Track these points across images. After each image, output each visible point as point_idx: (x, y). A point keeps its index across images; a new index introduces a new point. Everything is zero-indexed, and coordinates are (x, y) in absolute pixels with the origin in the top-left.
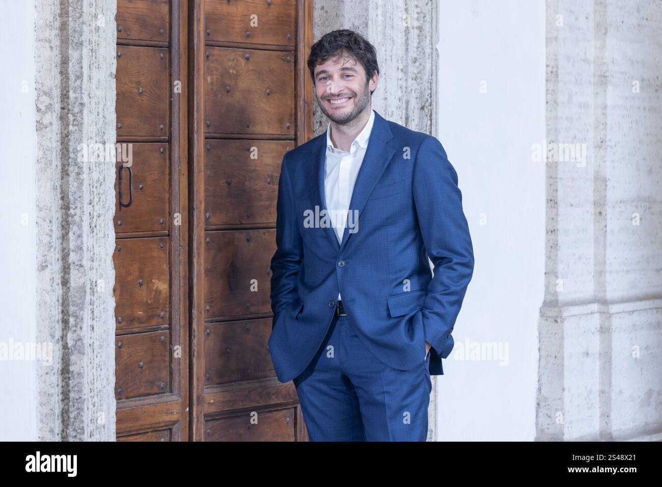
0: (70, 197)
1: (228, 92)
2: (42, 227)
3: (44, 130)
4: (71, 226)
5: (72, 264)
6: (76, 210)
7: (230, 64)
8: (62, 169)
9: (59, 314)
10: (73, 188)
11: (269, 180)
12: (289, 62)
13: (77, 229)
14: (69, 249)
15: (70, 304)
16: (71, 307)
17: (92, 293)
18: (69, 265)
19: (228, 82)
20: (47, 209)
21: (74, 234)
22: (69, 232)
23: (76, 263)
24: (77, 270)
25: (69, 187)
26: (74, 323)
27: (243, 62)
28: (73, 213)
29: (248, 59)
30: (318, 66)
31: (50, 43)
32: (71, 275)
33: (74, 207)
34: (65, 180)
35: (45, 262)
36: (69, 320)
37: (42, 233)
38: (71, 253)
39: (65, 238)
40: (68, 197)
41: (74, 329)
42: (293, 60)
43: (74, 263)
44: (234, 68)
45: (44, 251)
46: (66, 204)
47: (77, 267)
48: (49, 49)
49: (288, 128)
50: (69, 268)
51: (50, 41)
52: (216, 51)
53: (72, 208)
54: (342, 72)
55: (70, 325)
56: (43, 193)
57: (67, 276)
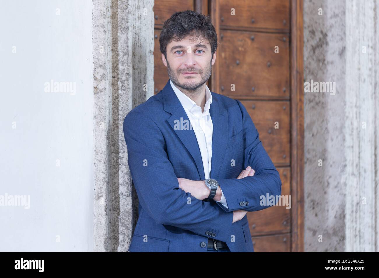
0: (119, 144)
1: (238, 64)
2: (98, 167)
3: (100, 94)
4: (120, 166)
5: (121, 195)
6: (123, 154)
7: (239, 43)
8: (114, 123)
9: (111, 233)
10: (121, 137)
11: (270, 131)
12: (284, 41)
13: (125, 168)
14: (119, 183)
15: (120, 224)
16: (120, 227)
17: (136, 217)
18: (119, 195)
19: (237, 57)
20: (102, 153)
21: (122, 172)
22: (118, 171)
23: (124, 194)
24: (125, 199)
25: (118, 137)
26: (122, 239)
27: (249, 42)
28: (122, 156)
29: (253, 40)
31: (104, 28)
32: (120, 203)
33: (122, 152)
34: (116, 131)
35: (101, 193)
36: (119, 237)
37: (99, 171)
38: (120, 186)
39: (116, 175)
40: (118, 144)
41: (122, 243)
42: (288, 40)
43: (122, 194)
44: (242, 47)
45: (100, 185)
46: (116, 149)
47: (125, 197)
48: (103, 33)
49: (285, 91)
50: (119, 198)
51: (104, 27)
52: (229, 34)
53: (121, 152)
55: (120, 241)
56: (99, 141)
57: (118, 204)
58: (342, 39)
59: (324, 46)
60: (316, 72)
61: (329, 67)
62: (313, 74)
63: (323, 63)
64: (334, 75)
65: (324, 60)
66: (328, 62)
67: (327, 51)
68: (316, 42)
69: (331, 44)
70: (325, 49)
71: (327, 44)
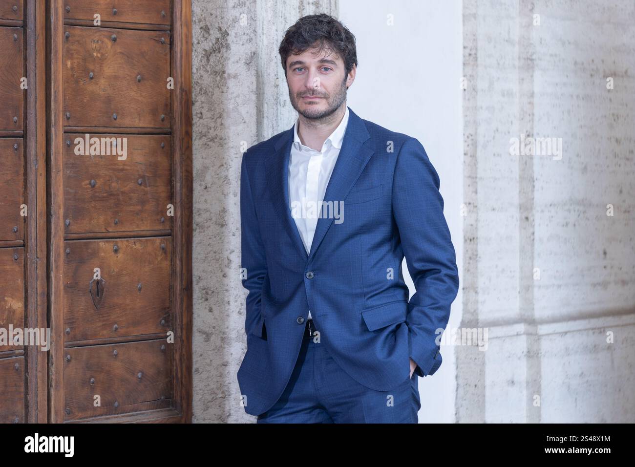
1: (92, 78)
7: (94, 45)
11: (140, 181)
12: (163, 43)
19: (91, 67)
27: (109, 44)
29: (115, 40)
30: (292, 55)
42: (168, 41)
44: (98, 51)
49: (163, 120)
52: (78, 31)
54: (319, 64)
58: (250, 40)
59: (223, 50)
60: (211, 90)
61: (231, 83)
62: (206, 93)
63: (222, 77)
64: (238, 96)
65: (224, 72)
66: (229, 75)
67: (227, 59)
68: (211, 44)
69: (233, 47)
70: (225, 55)
71: (228, 47)
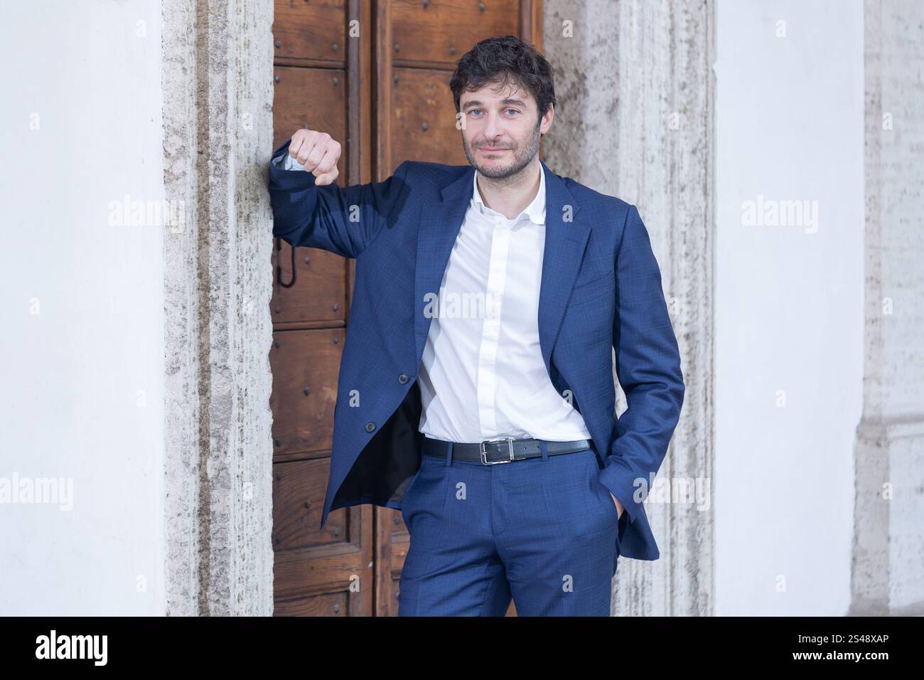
0: (210, 273)
1: (425, 130)
2: (173, 315)
3: (175, 182)
4: (212, 313)
5: (213, 366)
6: (218, 292)
7: (428, 91)
8: (200, 235)
9: (196, 434)
10: (214, 262)
13: (221, 318)
14: (209, 344)
15: (211, 419)
16: (211, 423)
17: (240, 405)
18: (209, 366)
19: (425, 116)
20: (178, 291)
21: (216, 324)
22: (209, 322)
23: (218, 365)
24: (221, 373)
25: (208, 260)
26: (215, 446)
28: (215, 296)
31: (183, 63)
32: (212, 380)
33: (215, 287)
34: (203, 250)
35: (177, 362)
36: (209, 441)
37: (173, 323)
38: (212, 350)
39: (204, 329)
40: (208, 274)
41: (216, 453)
43: (216, 364)
44: (433, 98)
45: (175, 347)
46: (205, 283)
47: (220, 370)
48: (181, 72)
50: (209, 371)
51: (182, 61)
52: (408, 74)
53: (213, 288)
54: (502, 105)
55: (211, 448)
56: (173, 268)
57: (207, 382)
58: (612, 85)
59: (581, 96)
60: (565, 143)
61: (589, 136)
62: (560, 147)
63: (578, 128)
64: (597, 151)
65: (581, 123)
66: (587, 126)
67: (585, 107)
68: (565, 90)
69: (592, 93)
70: (582, 103)
71: (586, 92)
